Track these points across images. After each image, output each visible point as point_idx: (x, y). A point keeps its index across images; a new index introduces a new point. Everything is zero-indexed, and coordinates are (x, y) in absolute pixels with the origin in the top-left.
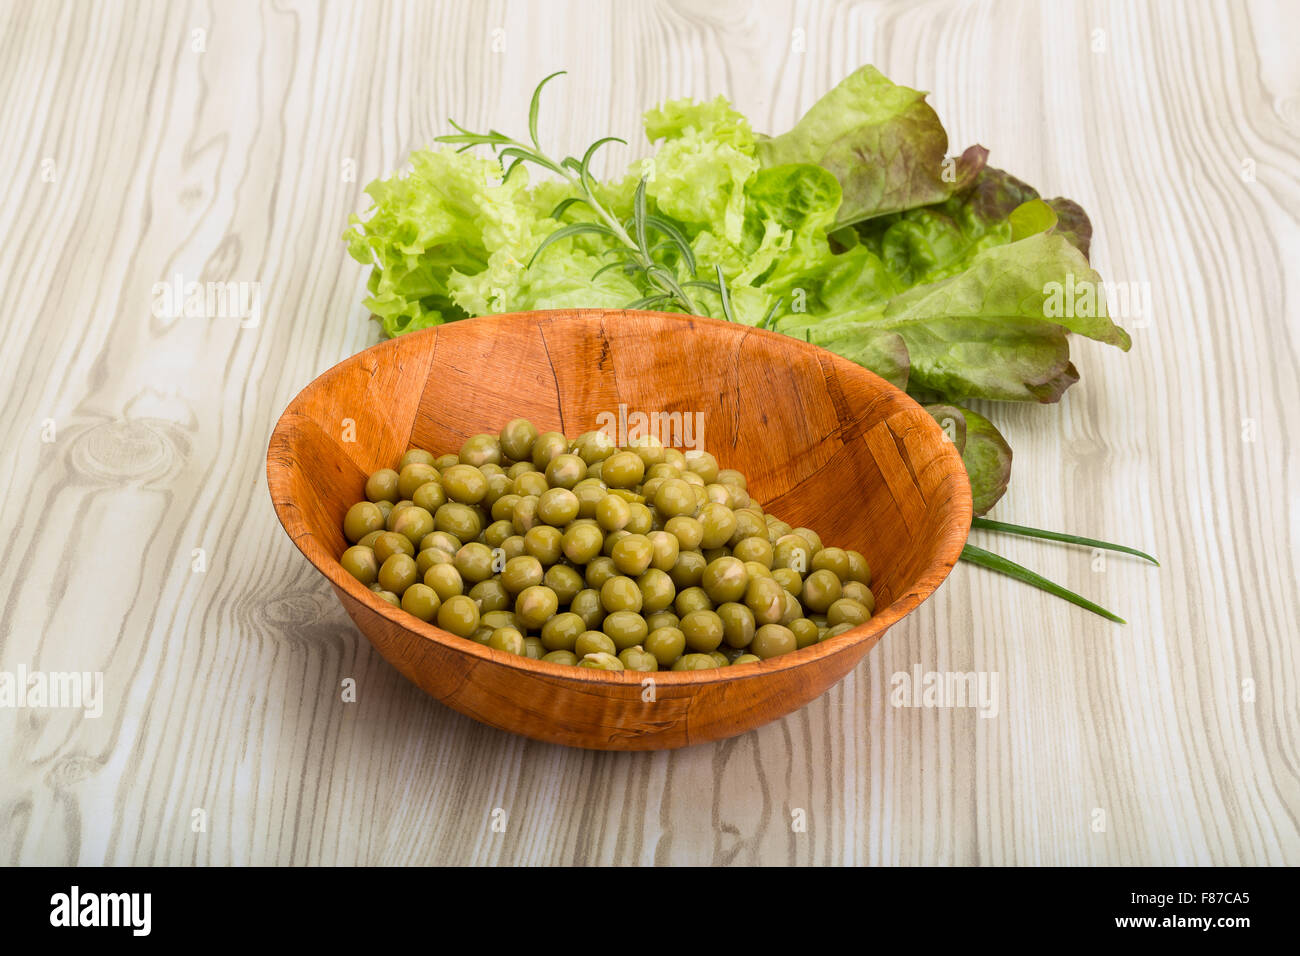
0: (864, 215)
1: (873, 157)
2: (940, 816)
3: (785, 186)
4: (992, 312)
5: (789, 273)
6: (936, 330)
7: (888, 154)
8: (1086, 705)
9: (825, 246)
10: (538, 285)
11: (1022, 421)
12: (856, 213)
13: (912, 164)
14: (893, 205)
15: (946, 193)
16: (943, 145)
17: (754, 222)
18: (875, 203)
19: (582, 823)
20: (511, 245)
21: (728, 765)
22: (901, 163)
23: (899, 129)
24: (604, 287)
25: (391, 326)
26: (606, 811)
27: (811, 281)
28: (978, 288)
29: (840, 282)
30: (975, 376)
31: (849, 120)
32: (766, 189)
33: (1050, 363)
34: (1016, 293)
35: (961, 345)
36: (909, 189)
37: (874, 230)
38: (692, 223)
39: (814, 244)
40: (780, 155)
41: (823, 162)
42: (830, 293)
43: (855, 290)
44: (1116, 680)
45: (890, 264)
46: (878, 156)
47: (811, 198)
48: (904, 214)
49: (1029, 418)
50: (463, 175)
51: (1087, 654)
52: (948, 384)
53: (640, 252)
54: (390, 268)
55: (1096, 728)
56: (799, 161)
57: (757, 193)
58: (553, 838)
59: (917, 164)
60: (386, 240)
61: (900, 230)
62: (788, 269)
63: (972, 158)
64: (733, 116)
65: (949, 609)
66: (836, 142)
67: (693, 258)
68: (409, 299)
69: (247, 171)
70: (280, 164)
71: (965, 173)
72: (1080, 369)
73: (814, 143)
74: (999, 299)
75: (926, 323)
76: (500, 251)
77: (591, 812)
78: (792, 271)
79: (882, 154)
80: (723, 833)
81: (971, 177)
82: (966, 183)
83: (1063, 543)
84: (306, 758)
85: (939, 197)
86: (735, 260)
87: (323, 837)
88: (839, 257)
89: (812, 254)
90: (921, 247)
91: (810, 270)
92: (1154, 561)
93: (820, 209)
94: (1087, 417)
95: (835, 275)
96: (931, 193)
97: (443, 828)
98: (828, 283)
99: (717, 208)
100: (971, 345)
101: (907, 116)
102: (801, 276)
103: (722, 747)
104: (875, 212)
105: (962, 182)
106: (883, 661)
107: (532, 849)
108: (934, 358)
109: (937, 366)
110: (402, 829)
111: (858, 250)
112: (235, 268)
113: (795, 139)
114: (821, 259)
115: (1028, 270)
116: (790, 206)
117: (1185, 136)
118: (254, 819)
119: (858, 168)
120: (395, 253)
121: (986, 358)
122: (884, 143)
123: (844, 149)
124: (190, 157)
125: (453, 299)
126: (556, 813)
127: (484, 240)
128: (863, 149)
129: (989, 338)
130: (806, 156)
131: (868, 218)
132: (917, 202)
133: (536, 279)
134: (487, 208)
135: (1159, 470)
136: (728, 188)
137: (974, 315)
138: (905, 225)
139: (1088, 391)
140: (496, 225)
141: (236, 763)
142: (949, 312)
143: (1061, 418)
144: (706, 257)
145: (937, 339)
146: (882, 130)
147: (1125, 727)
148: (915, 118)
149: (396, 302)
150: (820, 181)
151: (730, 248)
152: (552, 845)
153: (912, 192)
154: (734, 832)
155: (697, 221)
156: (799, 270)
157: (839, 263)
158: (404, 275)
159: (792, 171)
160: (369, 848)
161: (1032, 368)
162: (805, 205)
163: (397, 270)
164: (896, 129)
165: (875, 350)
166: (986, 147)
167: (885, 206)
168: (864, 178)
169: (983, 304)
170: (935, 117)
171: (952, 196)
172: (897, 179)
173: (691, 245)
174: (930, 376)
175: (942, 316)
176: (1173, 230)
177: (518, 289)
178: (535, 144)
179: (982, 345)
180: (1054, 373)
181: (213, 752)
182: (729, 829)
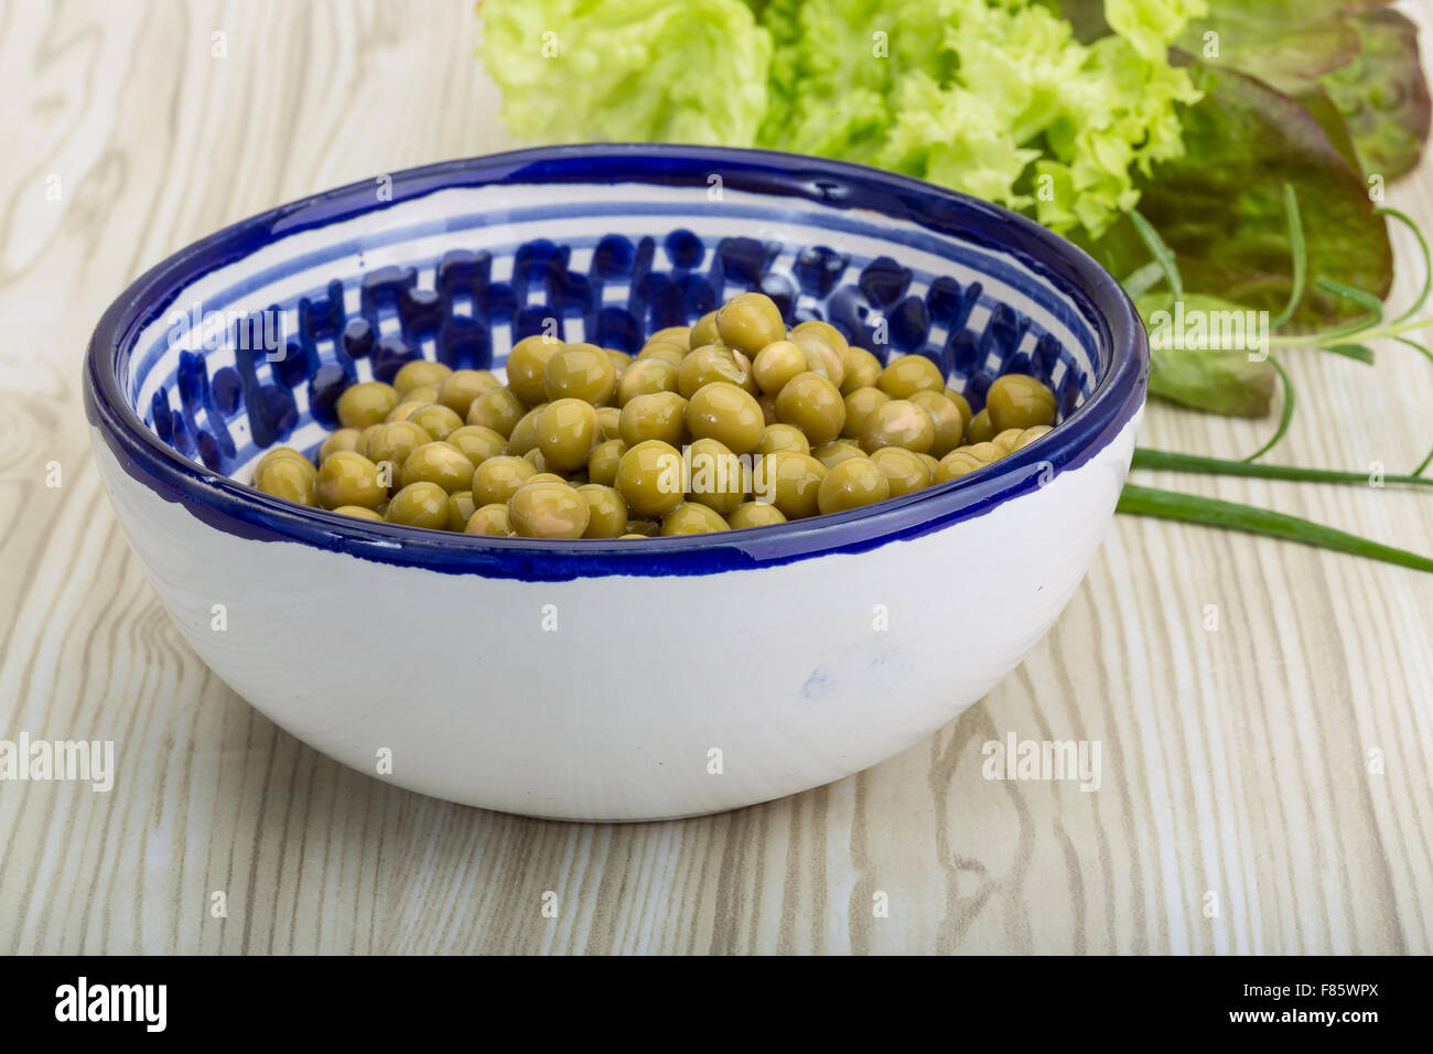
2: (1314, 818)
19: (722, 871)
21: (954, 779)
26: (761, 853)
58: (678, 897)
77: (736, 858)
80: (959, 871)
84: (262, 817)
87: (294, 919)
97: (493, 900)
103: (943, 753)
107: (644, 912)
110: (425, 903)
118: (178, 901)
126: (679, 864)
141: (145, 831)
152: (676, 906)
154: (977, 868)
160: (372, 931)
181: (108, 818)
182: (967, 865)
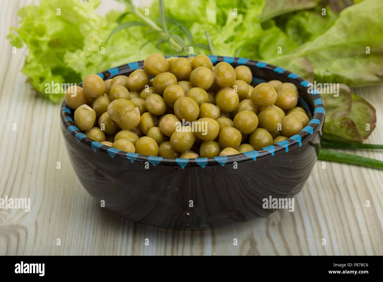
4: (354, 40)
5: (241, 40)
6: (324, 54)
9: (258, 26)
10: (112, 56)
12: (272, 12)
14: (289, 8)
17: (220, 19)
18: (281, 7)
20: (95, 30)
25: (36, 82)
28: (344, 28)
29: (268, 45)
30: (349, 73)
34: (366, 27)
35: (338, 60)
38: (189, 20)
39: (253, 25)
42: (263, 51)
47: (249, 4)
48: (295, 13)
53: (164, 31)
54: (33, 52)
57: (221, 4)
60: (30, 37)
61: (294, 20)
62: (240, 38)
65: (355, 188)
67: (191, 36)
68: (45, 68)
74: (357, 31)
75: (319, 51)
76: (90, 35)
78: (243, 39)
85: (311, 5)
86: (214, 32)
88: (266, 31)
89: (252, 30)
91: (252, 38)
93: (254, 8)
95: (265, 40)
96: (307, 3)
98: (262, 46)
99: (201, 10)
100: (344, 60)
102: (248, 42)
104: (281, 12)
106: (325, 216)
108: (326, 68)
109: (327, 71)
111: (275, 29)
114: (257, 33)
116: (238, 9)
120: (35, 44)
121: (352, 65)
125: (67, 64)
127: (81, 31)
129: (353, 56)
131: (277, 15)
132: (301, 7)
134: (81, 12)
137: (345, 43)
138: (296, 18)
140: (86, 21)
142: (330, 43)
144: (199, 34)
145: (325, 60)
149: (37, 68)
151: (211, 27)
153: (299, 1)
156: (246, 39)
157: (267, 35)
158: (40, 56)
161: (378, 67)
162: (246, 7)
163: (37, 53)
165: (294, 66)
167: (286, 8)
169: (348, 36)
173: (190, 30)
175: (326, 46)
179: (349, 60)
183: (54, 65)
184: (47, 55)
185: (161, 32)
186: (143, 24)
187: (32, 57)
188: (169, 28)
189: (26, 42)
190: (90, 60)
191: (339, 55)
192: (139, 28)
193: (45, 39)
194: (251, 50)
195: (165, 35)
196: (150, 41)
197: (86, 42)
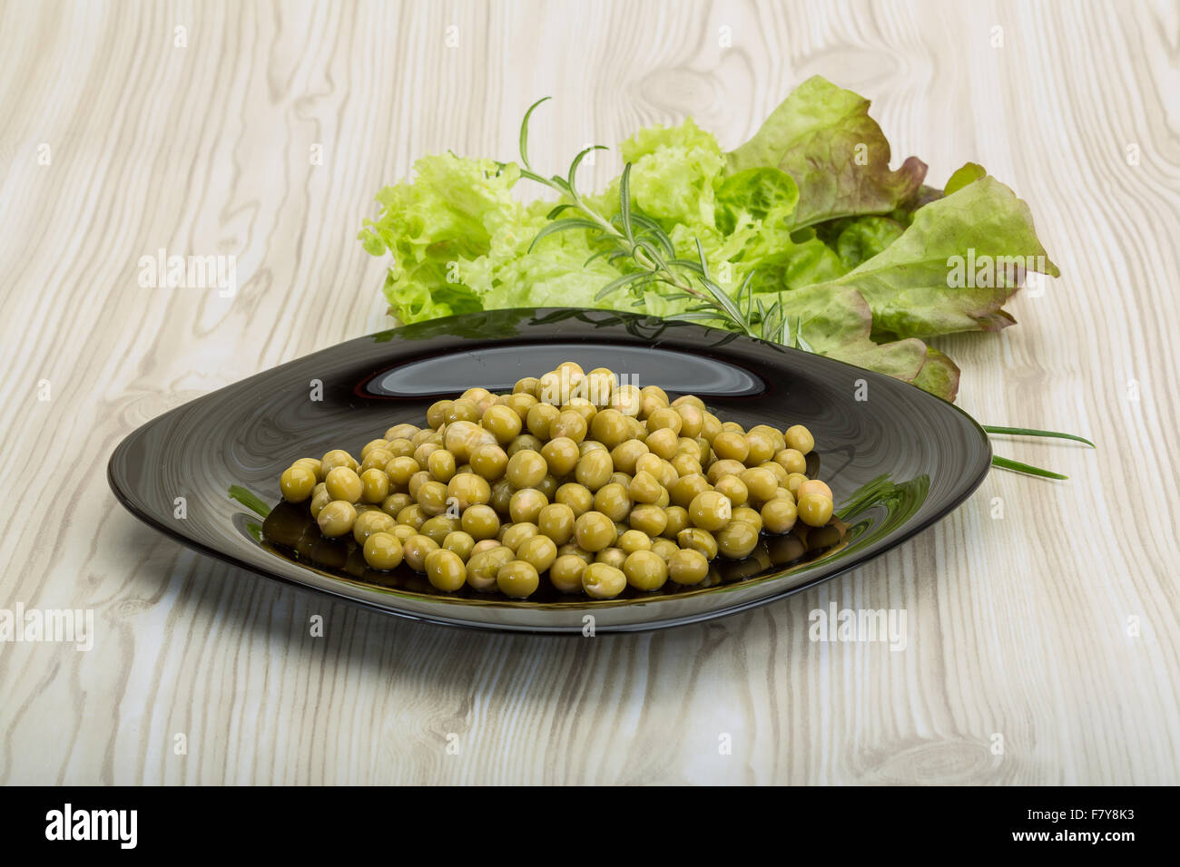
0: (822, 216)
1: (825, 166)
3: (748, 188)
4: (935, 256)
5: (754, 258)
6: (886, 280)
7: (839, 165)
8: (1033, 533)
9: (785, 236)
10: (535, 271)
11: (968, 357)
12: (813, 215)
13: (861, 176)
14: (845, 209)
15: (891, 204)
16: (887, 155)
17: (723, 222)
18: (830, 206)
20: (509, 222)
22: (851, 174)
23: (847, 144)
24: (594, 270)
25: (406, 313)
27: (776, 267)
28: (920, 236)
29: (801, 268)
30: (923, 312)
31: (801, 124)
32: (731, 193)
33: (989, 300)
34: (954, 235)
35: (910, 291)
36: (859, 196)
37: (830, 231)
38: (667, 219)
39: (776, 233)
40: (742, 162)
41: (780, 166)
42: (793, 277)
43: (816, 275)
44: (1060, 518)
45: (845, 261)
46: (829, 165)
47: (771, 198)
48: (856, 219)
49: (974, 356)
50: (462, 174)
51: (1032, 504)
52: (899, 322)
53: (626, 239)
54: (401, 261)
55: (1044, 547)
56: (760, 165)
57: (724, 196)
59: (865, 177)
60: (395, 238)
61: (852, 231)
62: (753, 255)
63: (913, 167)
64: (698, 133)
66: (791, 149)
67: (672, 246)
69: (276, 223)
70: (305, 219)
71: (907, 181)
72: (1016, 318)
73: (771, 148)
74: (940, 242)
75: (877, 274)
76: (499, 230)
78: (758, 256)
79: (833, 164)
81: (912, 186)
82: (908, 192)
83: (1009, 436)
85: (886, 207)
88: (799, 245)
89: (774, 241)
90: (872, 242)
91: (775, 255)
92: (1091, 444)
93: (780, 205)
94: (1025, 352)
95: (796, 260)
96: (879, 203)
98: (790, 268)
99: (689, 204)
100: (918, 291)
101: (853, 131)
102: (766, 262)
104: (831, 214)
105: (905, 191)
108: (886, 303)
109: (889, 307)
111: (815, 242)
112: (267, 290)
113: (754, 146)
114: (783, 246)
115: (963, 210)
116: (753, 207)
117: (1102, 165)
119: (813, 176)
120: (406, 248)
121: (931, 298)
122: (833, 154)
123: (797, 158)
124: (226, 217)
127: (486, 224)
128: (816, 159)
129: (933, 284)
130: (764, 161)
131: (823, 220)
132: (866, 209)
133: (532, 267)
134: (485, 194)
135: (1092, 383)
136: (699, 185)
137: (920, 261)
138: (856, 227)
139: (1026, 334)
140: (495, 208)
142: (898, 261)
143: (1002, 353)
144: (685, 243)
145: (887, 288)
146: (833, 143)
147: (1069, 546)
148: (860, 132)
149: (410, 289)
150: (778, 183)
151: (706, 232)
153: (862, 199)
155: (672, 216)
156: (763, 255)
157: (800, 251)
158: (414, 269)
159: (753, 174)
161: (973, 303)
162: (766, 204)
163: (408, 263)
164: (844, 144)
165: (837, 306)
166: (925, 161)
167: (838, 209)
168: (818, 186)
169: (926, 250)
170: (878, 129)
171: (897, 207)
172: (848, 188)
173: (669, 236)
174: (883, 316)
175: (891, 266)
176: (1096, 224)
177: (517, 274)
178: (527, 164)
179: (928, 290)
180: (992, 307)
183: (435, 285)
184: (424, 268)
185: (621, 238)
186: (590, 225)
187: (399, 270)
188: (634, 233)
189: (390, 245)
190: (498, 275)
191: (912, 283)
192: (582, 231)
193: (423, 241)
194: (770, 276)
195: (627, 244)
196: (601, 253)
197: (493, 242)
